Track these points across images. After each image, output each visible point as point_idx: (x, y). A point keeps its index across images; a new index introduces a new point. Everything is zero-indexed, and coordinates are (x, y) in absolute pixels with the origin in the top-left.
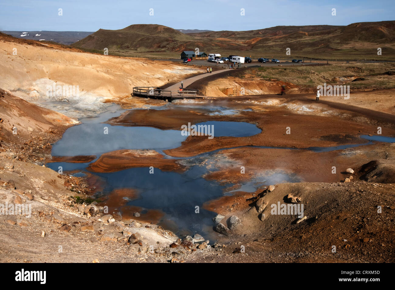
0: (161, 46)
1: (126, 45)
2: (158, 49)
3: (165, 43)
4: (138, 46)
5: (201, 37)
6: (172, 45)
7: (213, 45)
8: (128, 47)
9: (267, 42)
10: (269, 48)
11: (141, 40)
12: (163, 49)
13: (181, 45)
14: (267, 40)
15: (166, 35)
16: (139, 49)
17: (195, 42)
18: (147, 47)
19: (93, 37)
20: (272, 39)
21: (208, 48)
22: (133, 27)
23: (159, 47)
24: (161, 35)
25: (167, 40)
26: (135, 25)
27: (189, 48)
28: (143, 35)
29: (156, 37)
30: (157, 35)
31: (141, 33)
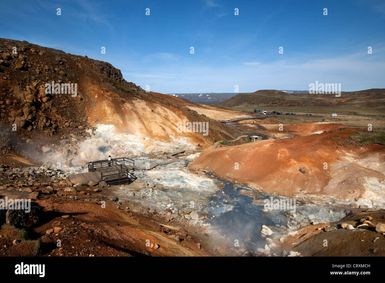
0: (274, 103)
1: (253, 102)
2: (272, 105)
3: (277, 101)
4: (260, 103)
5: (308, 96)
6: (281, 102)
7: (310, 102)
8: (254, 103)
9: (354, 101)
10: (351, 105)
11: (263, 99)
12: (275, 105)
13: (287, 103)
14: (355, 99)
15: (279, 96)
16: (260, 105)
17: (297, 101)
18: (265, 103)
19: (235, 98)
20: (359, 99)
21: (305, 104)
22: (259, 92)
23: (273, 103)
24: (276, 96)
25: (279, 99)
26: (260, 90)
27: (293, 104)
28: (264, 96)
29: (272, 97)
30: (273, 96)
31: (264, 95)
